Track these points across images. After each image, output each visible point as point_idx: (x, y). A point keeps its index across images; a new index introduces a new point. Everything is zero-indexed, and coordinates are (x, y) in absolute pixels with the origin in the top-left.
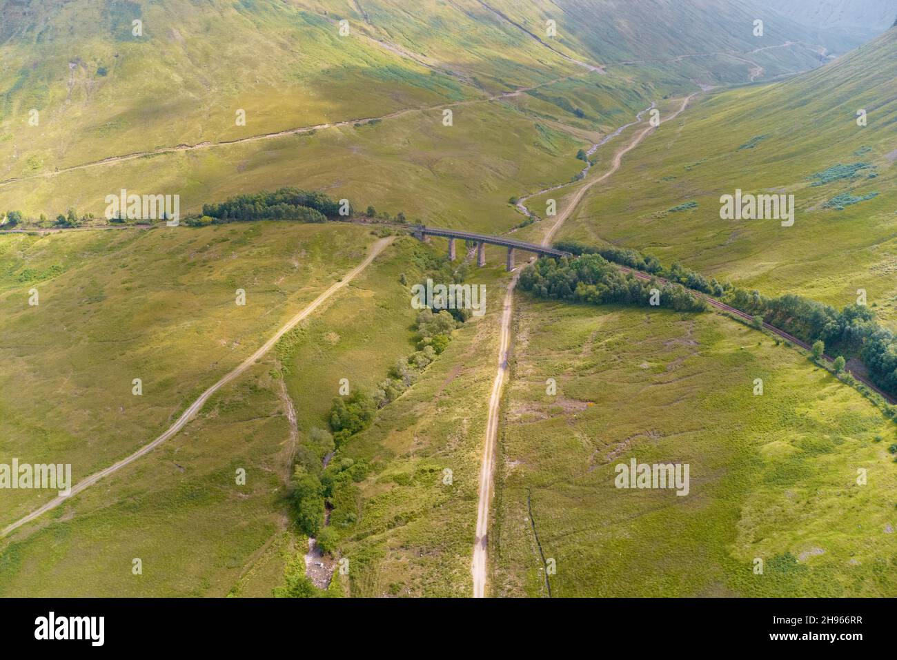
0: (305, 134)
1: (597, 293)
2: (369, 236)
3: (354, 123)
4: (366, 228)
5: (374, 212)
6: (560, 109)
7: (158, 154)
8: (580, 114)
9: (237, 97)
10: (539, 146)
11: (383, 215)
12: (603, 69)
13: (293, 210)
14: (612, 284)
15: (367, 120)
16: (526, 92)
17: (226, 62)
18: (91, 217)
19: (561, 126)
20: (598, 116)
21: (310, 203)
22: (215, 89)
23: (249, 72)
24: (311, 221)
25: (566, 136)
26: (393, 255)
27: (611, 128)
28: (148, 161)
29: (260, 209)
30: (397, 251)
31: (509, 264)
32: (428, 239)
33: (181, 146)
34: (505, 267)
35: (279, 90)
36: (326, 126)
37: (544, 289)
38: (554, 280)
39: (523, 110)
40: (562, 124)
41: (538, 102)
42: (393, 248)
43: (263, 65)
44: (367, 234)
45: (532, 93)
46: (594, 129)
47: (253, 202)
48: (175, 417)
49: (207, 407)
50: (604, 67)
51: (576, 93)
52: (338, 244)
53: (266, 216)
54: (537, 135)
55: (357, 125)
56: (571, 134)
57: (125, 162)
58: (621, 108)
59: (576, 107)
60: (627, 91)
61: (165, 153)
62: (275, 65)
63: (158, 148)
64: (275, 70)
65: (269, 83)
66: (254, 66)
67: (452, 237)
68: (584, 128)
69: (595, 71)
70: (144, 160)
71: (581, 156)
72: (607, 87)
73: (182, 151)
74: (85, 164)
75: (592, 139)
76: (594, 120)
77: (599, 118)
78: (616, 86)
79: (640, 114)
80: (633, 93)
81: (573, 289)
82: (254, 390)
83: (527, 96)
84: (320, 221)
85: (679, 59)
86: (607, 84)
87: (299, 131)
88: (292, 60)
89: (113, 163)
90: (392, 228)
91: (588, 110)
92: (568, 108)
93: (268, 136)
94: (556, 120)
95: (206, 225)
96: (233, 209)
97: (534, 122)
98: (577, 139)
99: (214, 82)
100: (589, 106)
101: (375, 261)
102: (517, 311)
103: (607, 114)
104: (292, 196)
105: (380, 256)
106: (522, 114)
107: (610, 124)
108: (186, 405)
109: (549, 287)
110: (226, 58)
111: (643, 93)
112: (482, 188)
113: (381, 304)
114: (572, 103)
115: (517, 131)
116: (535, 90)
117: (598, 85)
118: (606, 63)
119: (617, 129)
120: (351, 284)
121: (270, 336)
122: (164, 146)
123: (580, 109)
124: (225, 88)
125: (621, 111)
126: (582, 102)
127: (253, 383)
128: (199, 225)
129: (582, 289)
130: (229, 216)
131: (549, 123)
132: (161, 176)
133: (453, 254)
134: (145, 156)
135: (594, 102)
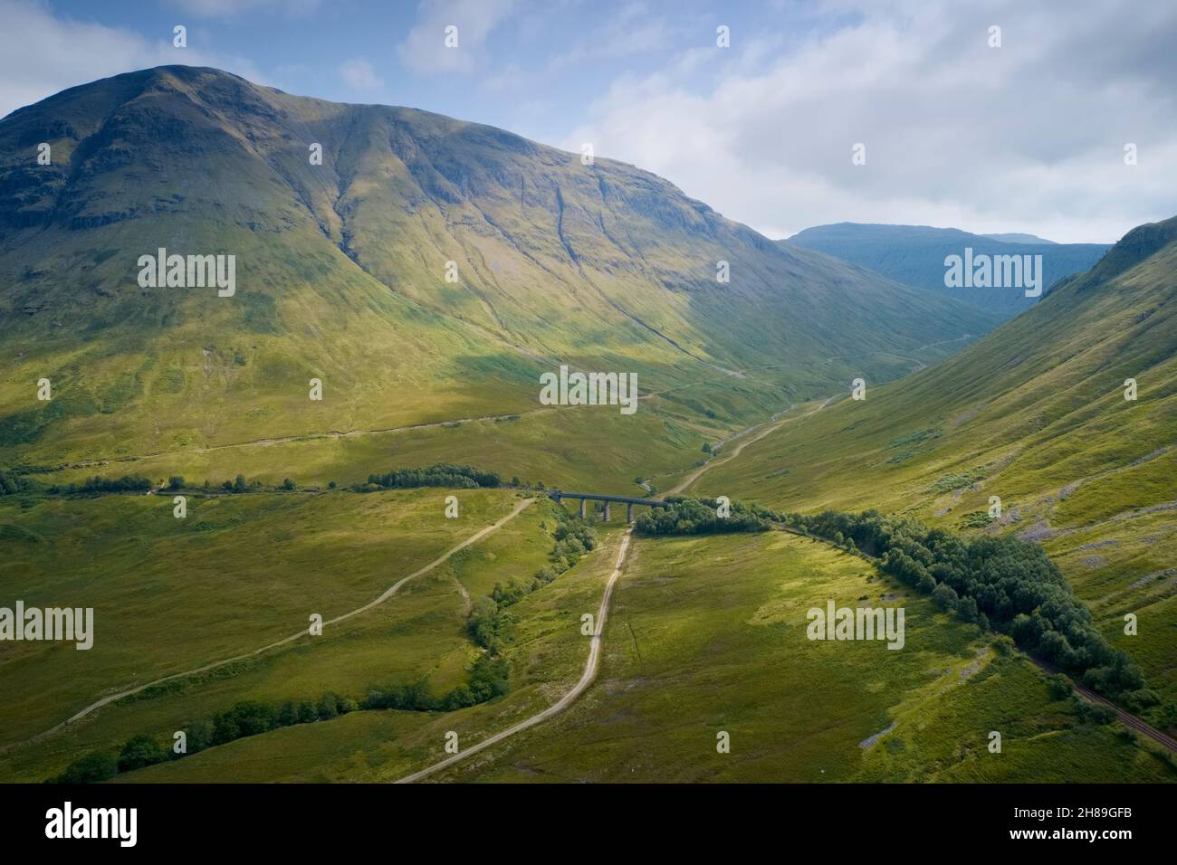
0: (451, 427)
1: (693, 525)
2: (515, 497)
3: (495, 418)
4: (513, 493)
5: (519, 482)
6: (691, 410)
7: (312, 438)
8: (711, 415)
9: (381, 393)
10: (667, 440)
11: (525, 484)
12: (743, 374)
13: (451, 478)
14: (704, 518)
15: (507, 417)
16: (659, 394)
17: (366, 361)
18: (259, 483)
19: (691, 425)
20: (729, 417)
21: (465, 473)
22: (359, 385)
23: (389, 370)
24: (465, 487)
25: (695, 434)
26: (535, 510)
27: (742, 427)
28: (303, 444)
29: (422, 477)
30: (538, 508)
31: (629, 518)
32: (563, 501)
33: (333, 432)
34: (626, 521)
35: (421, 388)
36: (470, 420)
37: (654, 527)
38: (662, 521)
39: (655, 411)
40: (692, 423)
41: (670, 403)
42: (534, 505)
43: (404, 365)
44: (513, 496)
45: (666, 396)
46: (723, 428)
47: (416, 472)
48: (377, 596)
49: (403, 589)
50: (744, 371)
51: (709, 396)
52: (490, 502)
53: (428, 483)
54: (666, 431)
55: (497, 420)
56: (700, 432)
57: (280, 444)
58: (754, 408)
59: (708, 408)
60: (765, 394)
61: (319, 438)
62: (415, 366)
63: (310, 433)
64: (416, 370)
65: (411, 382)
66: (395, 366)
67: (583, 498)
68: (714, 427)
69: (734, 375)
70: (299, 443)
71: (706, 449)
72: (743, 391)
73: (336, 437)
74: (239, 444)
75: (719, 436)
76: (726, 421)
77: (729, 418)
78: (753, 390)
79: (776, 415)
80: (772, 396)
81: (675, 525)
82: (436, 581)
83: (659, 398)
84: (473, 487)
85: (830, 360)
86: (744, 387)
87: (445, 424)
88: (431, 362)
89: (268, 444)
90: (534, 493)
91: (720, 411)
92: (700, 410)
93: (416, 428)
94: (687, 420)
95: (374, 490)
96: (398, 477)
97: (663, 421)
98: (705, 437)
99: (357, 379)
100: (721, 408)
101: (520, 513)
102: (632, 543)
103: (740, 415)
104: (448, 468)
105: (524, 510)
106: (654, 415)
107: (740, 424)
108: (386, 589)
109: (658, 526)
110: (366, 356)
111: (782, 396)
112: (611, 471)
113: (526, 538)
114: (704, 405)
115: (647, 427)
116: (669, 393)
117: (734, 389)
118: (747, 367)
119: (748, 428)
120: (502, 527)
121: (442, 555)
122: (317, 432)
123: (713, 410)
124: (369, 385)
125: (755, 412)
126: (714, 403)
127: (434, 577)
128: (366, 491)
129: (682, 525)
130: (393, 484)
131: (679, 422)
132: (319, 457)
133: (584, 513)
134: (300, 440)
135: (726, 404)
